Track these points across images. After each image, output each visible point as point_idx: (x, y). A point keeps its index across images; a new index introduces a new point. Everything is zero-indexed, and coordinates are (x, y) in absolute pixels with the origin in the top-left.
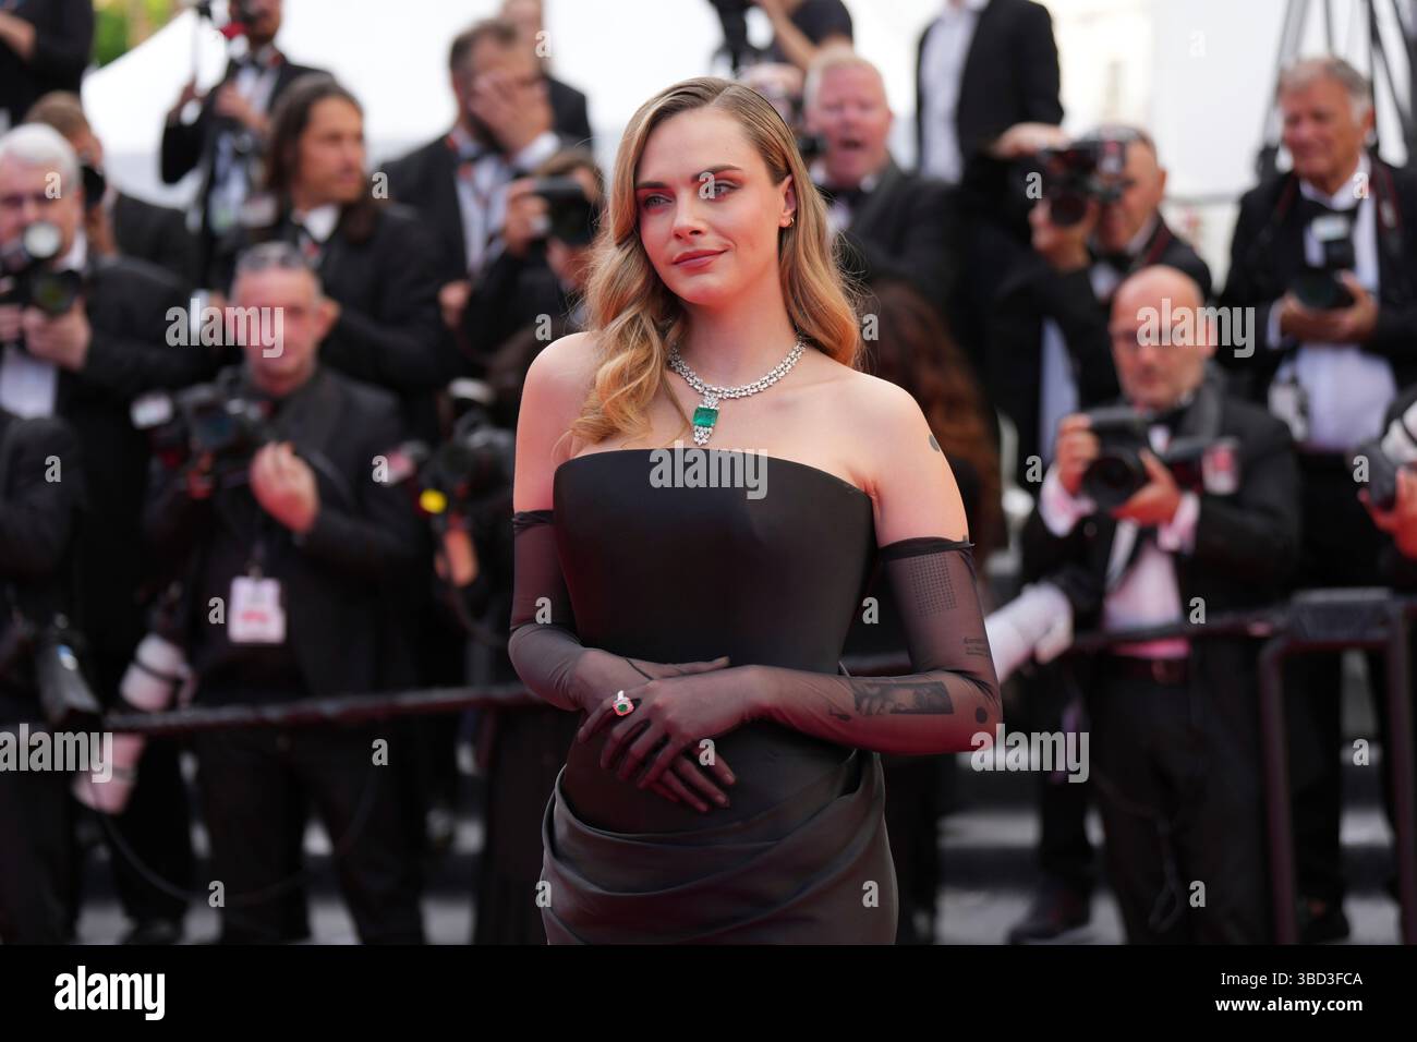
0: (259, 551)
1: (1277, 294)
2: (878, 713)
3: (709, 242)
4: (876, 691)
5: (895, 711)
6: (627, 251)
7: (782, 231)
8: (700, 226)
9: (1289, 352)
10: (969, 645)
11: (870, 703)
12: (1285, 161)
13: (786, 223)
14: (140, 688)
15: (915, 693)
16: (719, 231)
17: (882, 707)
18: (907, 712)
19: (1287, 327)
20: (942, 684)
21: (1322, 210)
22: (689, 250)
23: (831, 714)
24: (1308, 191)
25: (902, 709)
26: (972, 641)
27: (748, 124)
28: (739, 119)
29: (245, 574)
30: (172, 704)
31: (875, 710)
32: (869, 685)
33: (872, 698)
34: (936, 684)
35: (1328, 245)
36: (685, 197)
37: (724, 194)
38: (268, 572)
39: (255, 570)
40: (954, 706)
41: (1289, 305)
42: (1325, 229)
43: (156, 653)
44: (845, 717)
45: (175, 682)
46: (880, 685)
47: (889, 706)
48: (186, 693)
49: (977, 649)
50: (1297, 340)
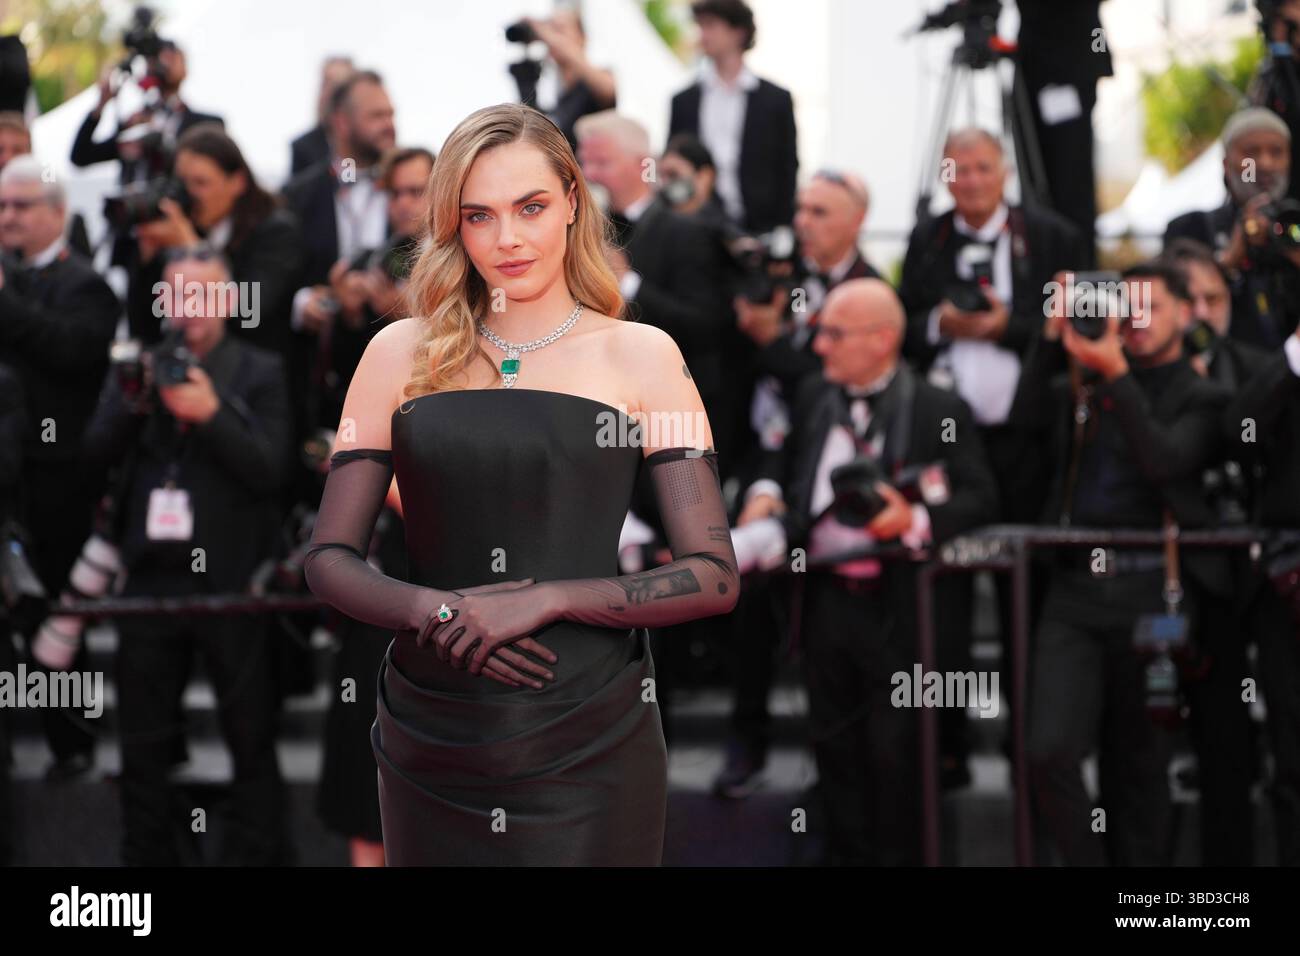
0: (173, 469)
1: (936, 302)
2: (645, 601)
3: (525, 254)
4: (640, 584)
5: (658, 597)
6: (453, 249)
7: (569, 227)
8: (519, 242)
9: (944, 347)
10: (713, 533)
11: (638, 595)
12: (942, 202)
13: (571, 221)
14: (84, 577)
15: (671, 581)
16: (533, 244)
17: (648, 595)
18: (667, 596)
19: (945, 327)
20: (688, 570)
21: (969, 240)
22: (511, 259)
23: (610, 608)
24: (961, 225)
25: (663, 594)
26: (714, 529)
27: (549, 153)
28: (542, 149)
29: (160, 485)
30: (109, 590)
31: (642, 599)
32: (635, 581)
33: (639, 590)
34: (684, 571)
35: (976, 266)
36: (507, 218)
37: (537, 214)
38: (180, 484)
39: (170, 483)
40: (701, 585)
41: (948, 310)
42: (972, 255)
43: (98, 551)
44: (620, 609)
45: (110, 575)
46: (644, 579)
47: (653, 594)
48: (119, 585)
49: (718, 535)
50: (953, 334)
